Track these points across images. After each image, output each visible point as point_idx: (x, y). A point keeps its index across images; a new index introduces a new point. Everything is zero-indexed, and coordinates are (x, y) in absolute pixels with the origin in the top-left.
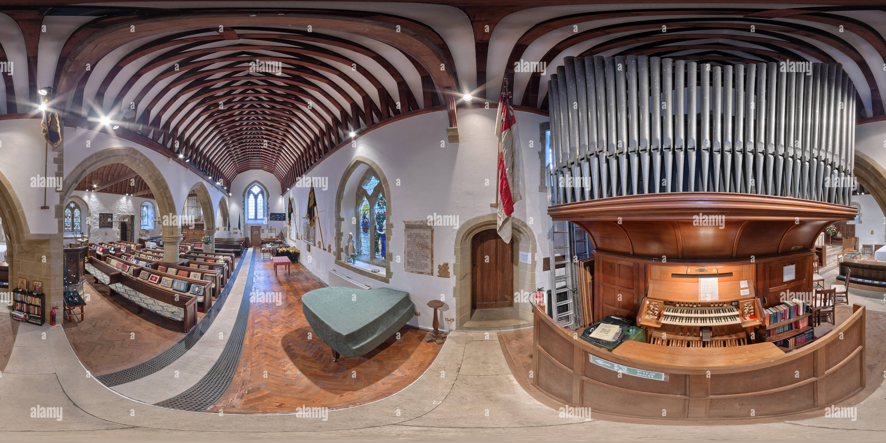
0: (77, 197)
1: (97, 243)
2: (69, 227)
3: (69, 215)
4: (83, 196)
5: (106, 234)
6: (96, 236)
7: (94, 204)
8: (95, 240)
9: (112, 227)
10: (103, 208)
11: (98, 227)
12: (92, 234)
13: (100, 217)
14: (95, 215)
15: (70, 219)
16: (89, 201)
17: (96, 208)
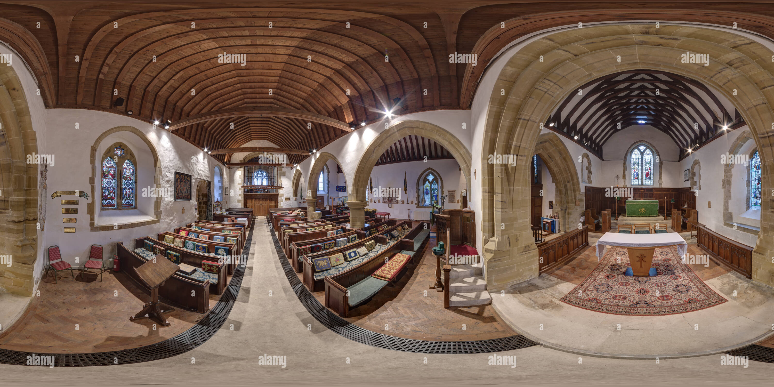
0: (135, 131)
1: (171, 231)
2: (112, 199)
3: (112, 172)
4: (148, 132)
5: (183, 211)
6: (168, 216)
7: (167, 153)
8: (168, 224)
9: (191, 199)
10: (179, 162)
11: (173, 199)
12: (163, 213)
13: (176, 180)
14: (168, 174)
15: (114, 181)
16: (158, 144)
17: (170, 161)
